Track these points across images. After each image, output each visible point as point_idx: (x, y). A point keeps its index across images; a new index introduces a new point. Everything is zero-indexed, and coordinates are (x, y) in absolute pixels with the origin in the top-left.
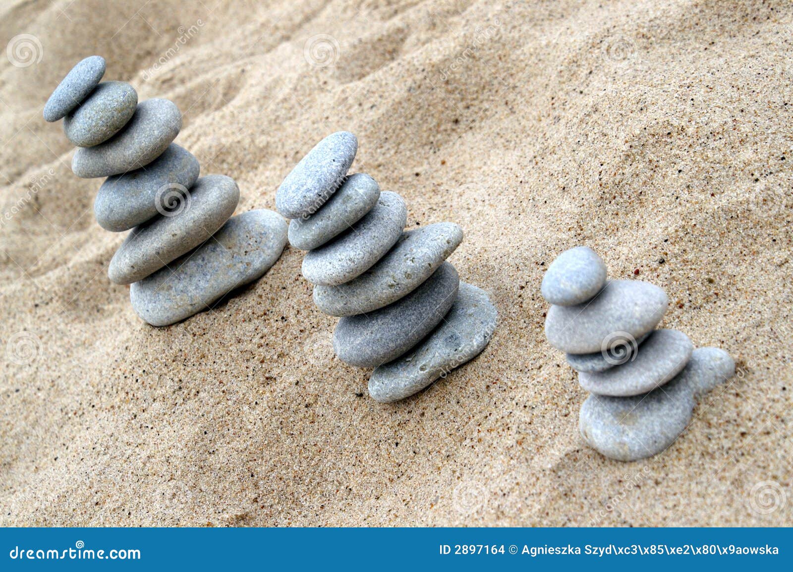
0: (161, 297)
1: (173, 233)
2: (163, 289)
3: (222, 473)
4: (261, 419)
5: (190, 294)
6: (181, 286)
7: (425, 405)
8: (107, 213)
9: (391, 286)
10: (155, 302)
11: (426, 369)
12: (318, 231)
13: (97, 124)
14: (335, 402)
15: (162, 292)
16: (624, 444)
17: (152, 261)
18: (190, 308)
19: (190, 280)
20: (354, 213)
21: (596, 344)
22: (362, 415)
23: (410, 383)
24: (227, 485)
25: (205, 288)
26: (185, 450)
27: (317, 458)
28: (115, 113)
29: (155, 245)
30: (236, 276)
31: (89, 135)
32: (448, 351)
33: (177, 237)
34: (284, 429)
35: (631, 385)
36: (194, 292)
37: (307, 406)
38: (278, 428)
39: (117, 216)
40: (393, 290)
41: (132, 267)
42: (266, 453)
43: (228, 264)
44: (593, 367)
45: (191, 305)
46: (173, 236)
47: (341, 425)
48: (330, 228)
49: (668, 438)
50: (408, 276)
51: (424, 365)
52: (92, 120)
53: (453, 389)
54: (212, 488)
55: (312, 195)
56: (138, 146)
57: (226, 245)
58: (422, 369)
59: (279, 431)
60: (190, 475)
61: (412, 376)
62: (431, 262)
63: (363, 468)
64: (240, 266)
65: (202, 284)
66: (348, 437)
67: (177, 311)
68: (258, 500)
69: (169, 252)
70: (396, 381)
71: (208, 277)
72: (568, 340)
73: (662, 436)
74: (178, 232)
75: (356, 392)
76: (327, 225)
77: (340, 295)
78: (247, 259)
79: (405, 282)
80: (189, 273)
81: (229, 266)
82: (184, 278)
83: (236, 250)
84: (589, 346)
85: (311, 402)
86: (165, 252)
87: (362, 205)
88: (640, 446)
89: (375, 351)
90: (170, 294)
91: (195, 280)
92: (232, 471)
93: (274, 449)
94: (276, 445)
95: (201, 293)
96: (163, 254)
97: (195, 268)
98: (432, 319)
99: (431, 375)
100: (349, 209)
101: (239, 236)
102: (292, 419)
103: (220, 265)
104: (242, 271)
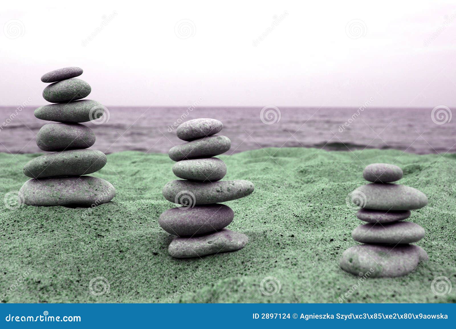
0: (46, 188)
1: (76, 156)
2: (49, 185)
3: (61, 263)
4: (91, 249)
5: (62, 193)
6: (59, 187)
7: (199, 263)
8: (50, 130)
9: (218, 191)
10: (41, 190)
11: (211, 243)
12: (200, 145)
13: (72, 87)
14: (139, 254)
15: (47, 187)
16: (381, 265)
17: (57, 164)
18: (58, 199)
19: (65, 187)
20: (220, 145)
21: (392, 202)
22: (154, 262)
23: (200, 247)
24: (63, 269)
25: (71, 194)
26: (43, 247)
27: (120, 275)
28: (83, 87)
29: (64, 157)
30: (88, 197)
31: (66, 90)
32: (226, 239)
33: (77, 158)
34: (104, 257)
35: (399, 233)
36: (64, 193)
37: (120, 252)
38: (101, 255)
39: (54, 134)
40: (218, 193)
41: (46, 163)
42: (90, 264)
43: (87, 190)
44: (381, 217)
45: (60, 198)
46: (76, 157)
47: (140, 264)
48: (207, 146)
49: (405, 270)
50: (229, 190)
51: (211, 242)
52: (71, 84)
53: (218, 261)
54: (54, 268)
55: (207, 125)
56: (84, 107)
57: (88, 182)
58: (209, 243)
59: (101, 257)
60: (41, 258)
61: (202, 244)
62: (242, 190)
63: (149, 285)
64: (92, 194)
65: (70, 191)
66: (143, 270)
67: (51, 198)
68: (80, 282)
69: (69, 164)
70: (192, 244)
71: (75, 190)
72: (374, 198)
73: (404, 268)
74: (79, 156)
75: (154, 252)
76: (206, 144)
77: (187, 187)
78: (96, 192)
79: (226, 192)
80: (66, 184)
81: (86, 191)
82: (63, 185)
83: (92, 186)
84: (387, 203)
85: (124, 250)
86: (67, 163)
87: (225, 144)
88: (390, 268)
89: (192, 222)
90: (52, 189)
91: (68, 188)
92: (67, 265)
93: (95, 263)
94: (97, 262)
95: (68, 195)
96: (65, 164)
97: (70, 183)
98: (223, 222)
99: (212, 248)
100: (219, 142)
101: (96, 182)
102: (109, 254)
103: (83, 188)
104: (91, 196)
